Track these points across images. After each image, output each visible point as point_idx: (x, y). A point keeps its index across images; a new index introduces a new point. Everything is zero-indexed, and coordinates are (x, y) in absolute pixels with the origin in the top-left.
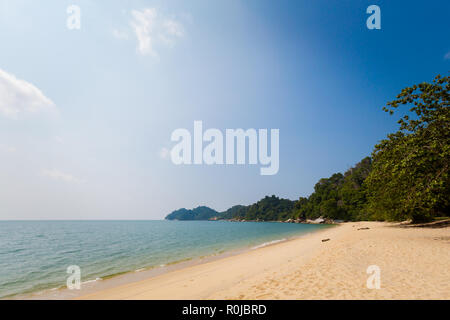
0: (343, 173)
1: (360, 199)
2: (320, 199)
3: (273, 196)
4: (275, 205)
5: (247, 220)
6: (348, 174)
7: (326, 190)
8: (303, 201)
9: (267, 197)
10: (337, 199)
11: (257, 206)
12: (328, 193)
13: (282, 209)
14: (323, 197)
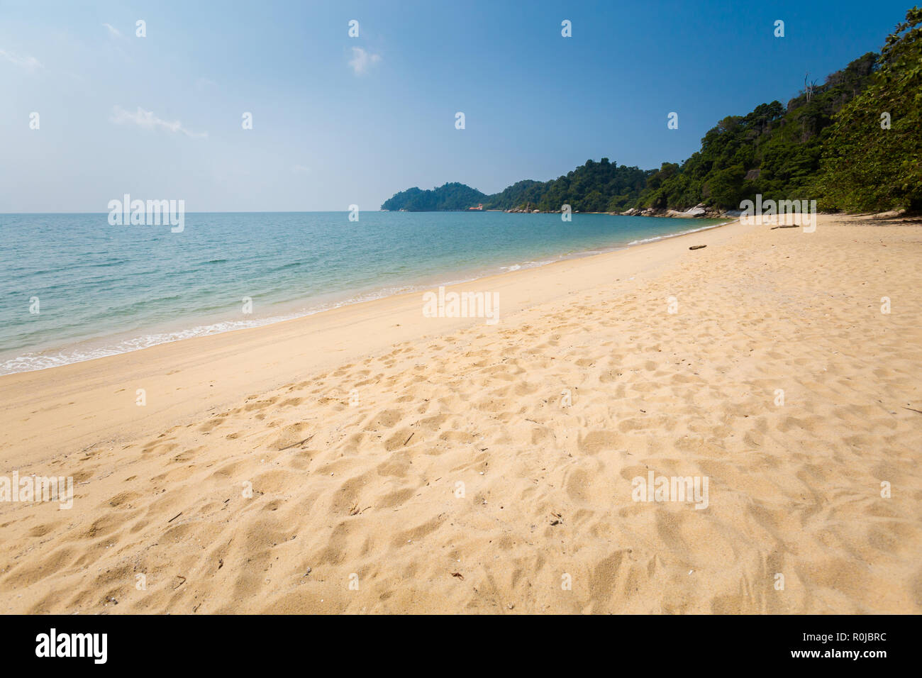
0: (785, 104)
1: (803, 166)
2: (707, 167)
3: (605, 161)
4: (605, 181)
5: (544, 210)
6: (797, 103)
7: (728, 147)
8: (670, 170)
9: (590, 163)
10: (749, 165)
11: (566, 181)
12: (731, 153)
13: (619, 188)
14: (718, 160)
